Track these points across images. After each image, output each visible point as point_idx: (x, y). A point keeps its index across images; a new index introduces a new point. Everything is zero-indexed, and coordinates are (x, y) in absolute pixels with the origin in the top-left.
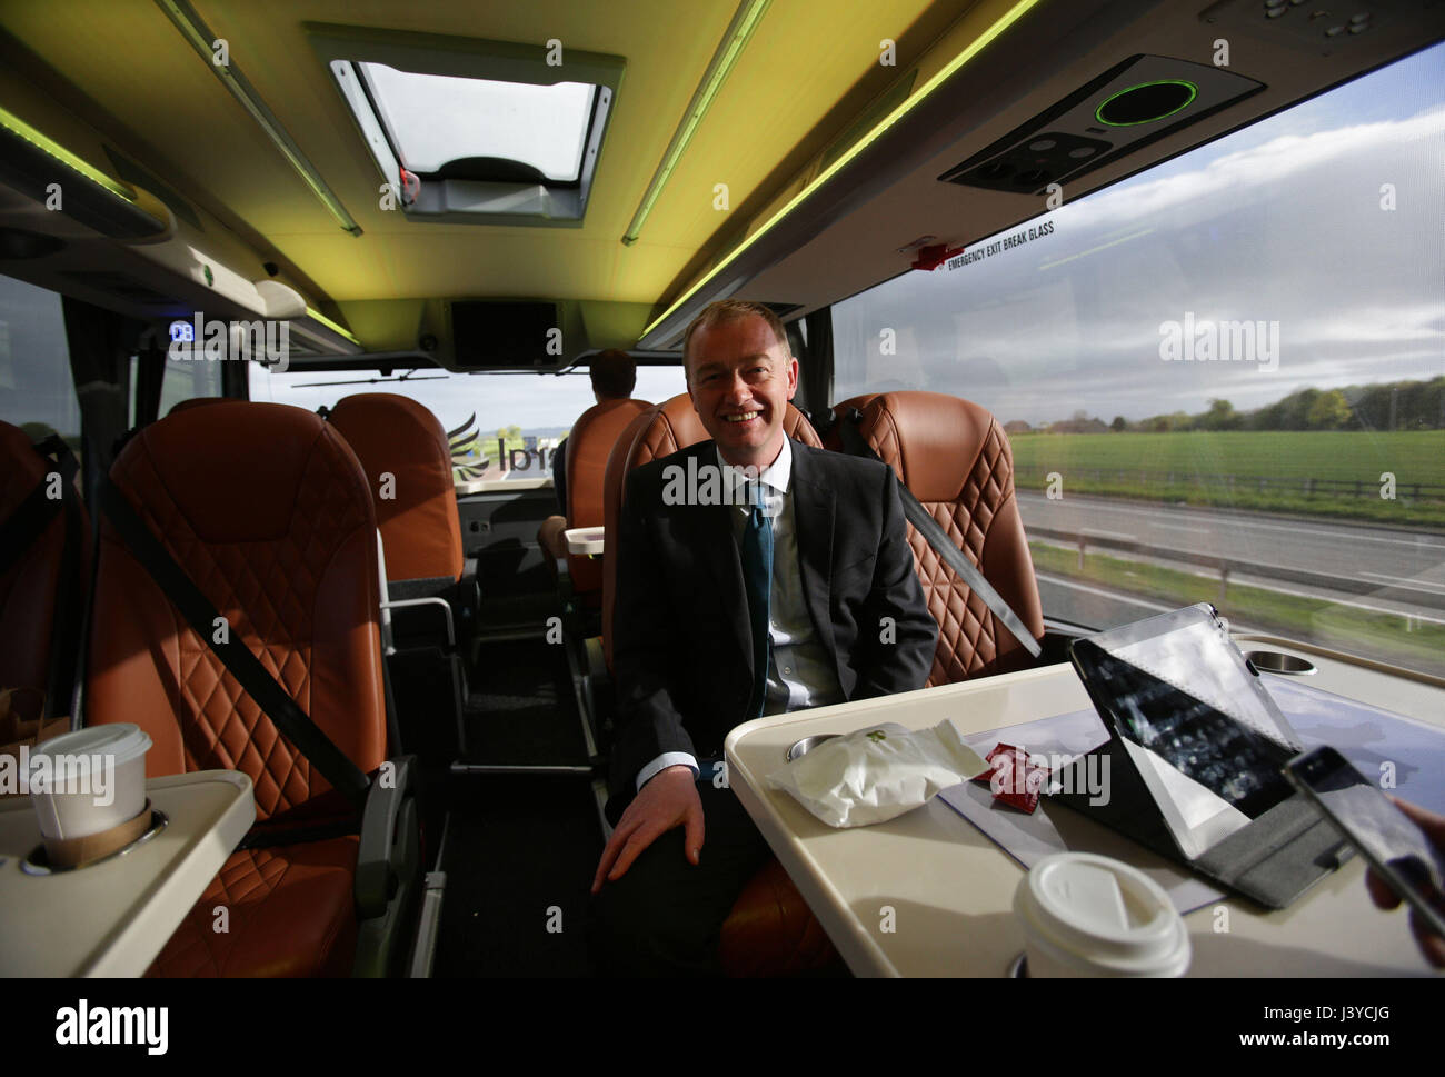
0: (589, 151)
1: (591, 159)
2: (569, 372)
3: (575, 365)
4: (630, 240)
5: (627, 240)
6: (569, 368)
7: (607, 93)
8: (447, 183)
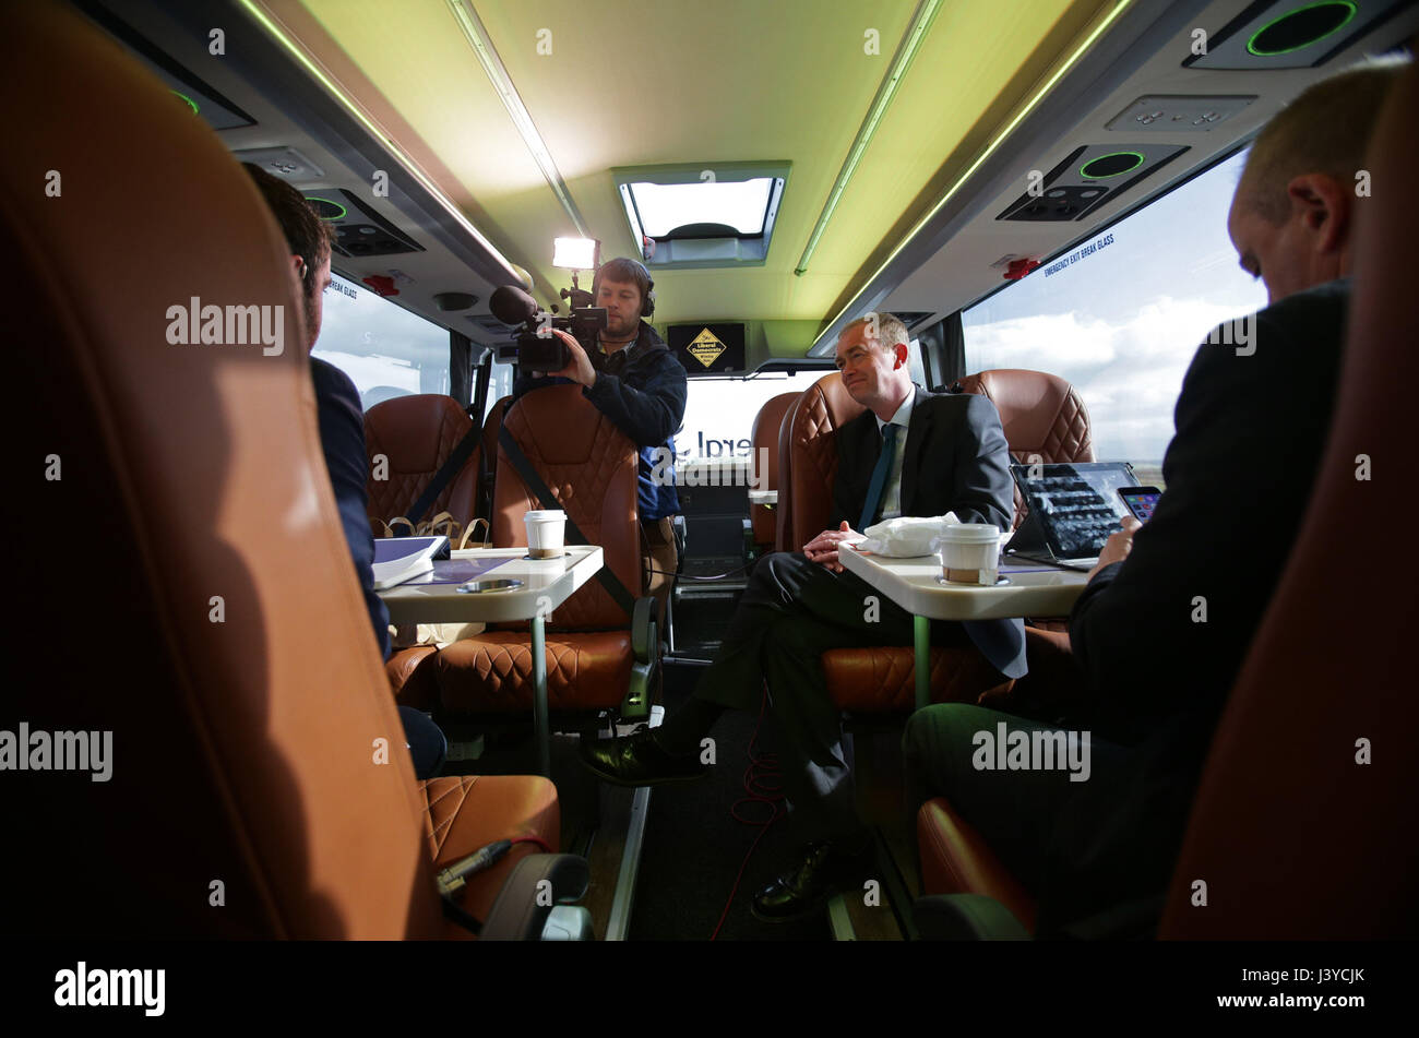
0: (770, 213)
1: (771, 219)
2: (753, 378)
3: (760, 371)
4: (800, 271)
5: (798, 272)
6: (753, 375)
7: (780, 180)
8: (672, 241)
